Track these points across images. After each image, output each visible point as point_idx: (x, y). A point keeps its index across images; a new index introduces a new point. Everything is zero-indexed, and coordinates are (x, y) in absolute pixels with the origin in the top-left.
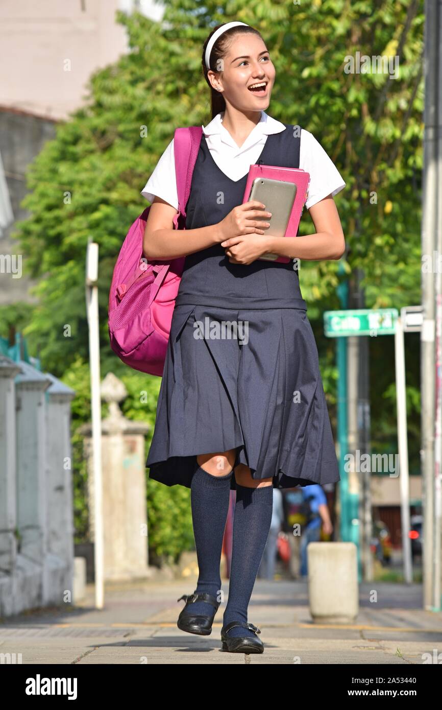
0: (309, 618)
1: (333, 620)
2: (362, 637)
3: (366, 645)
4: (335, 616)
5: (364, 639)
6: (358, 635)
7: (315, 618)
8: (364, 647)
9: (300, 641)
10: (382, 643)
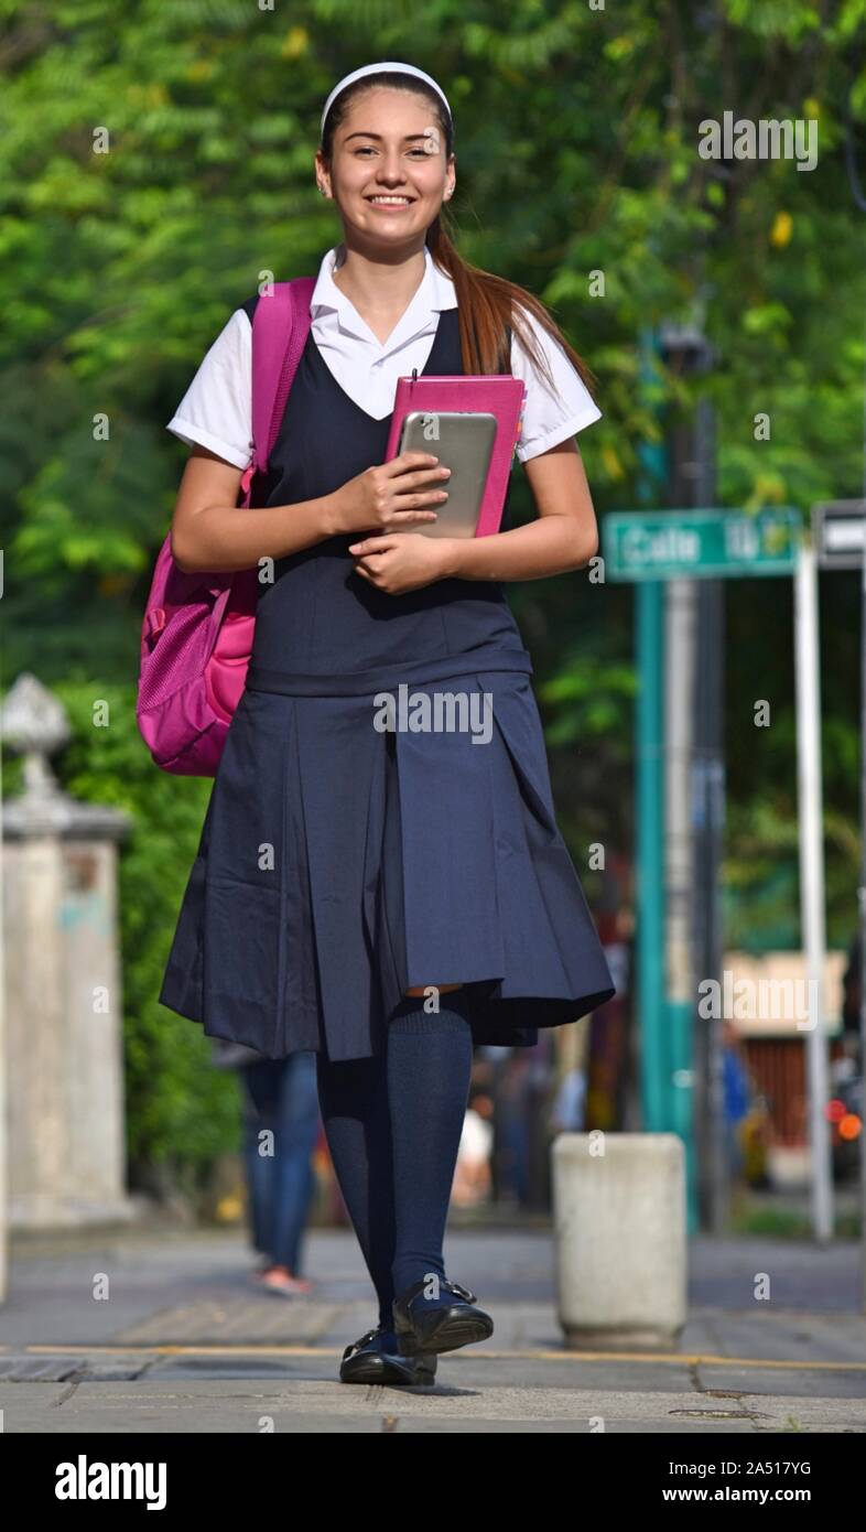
0: (556, 1333)
1: (620, 1340)
2: (697, 1385)
3: (703, 1407)
4: (626, 1328)
5: (701, 1391)
6: (686, 1379)
7: (574, 1335)
8: (702, 1411)
9: (529, 1395)
10: (749, 1401)
